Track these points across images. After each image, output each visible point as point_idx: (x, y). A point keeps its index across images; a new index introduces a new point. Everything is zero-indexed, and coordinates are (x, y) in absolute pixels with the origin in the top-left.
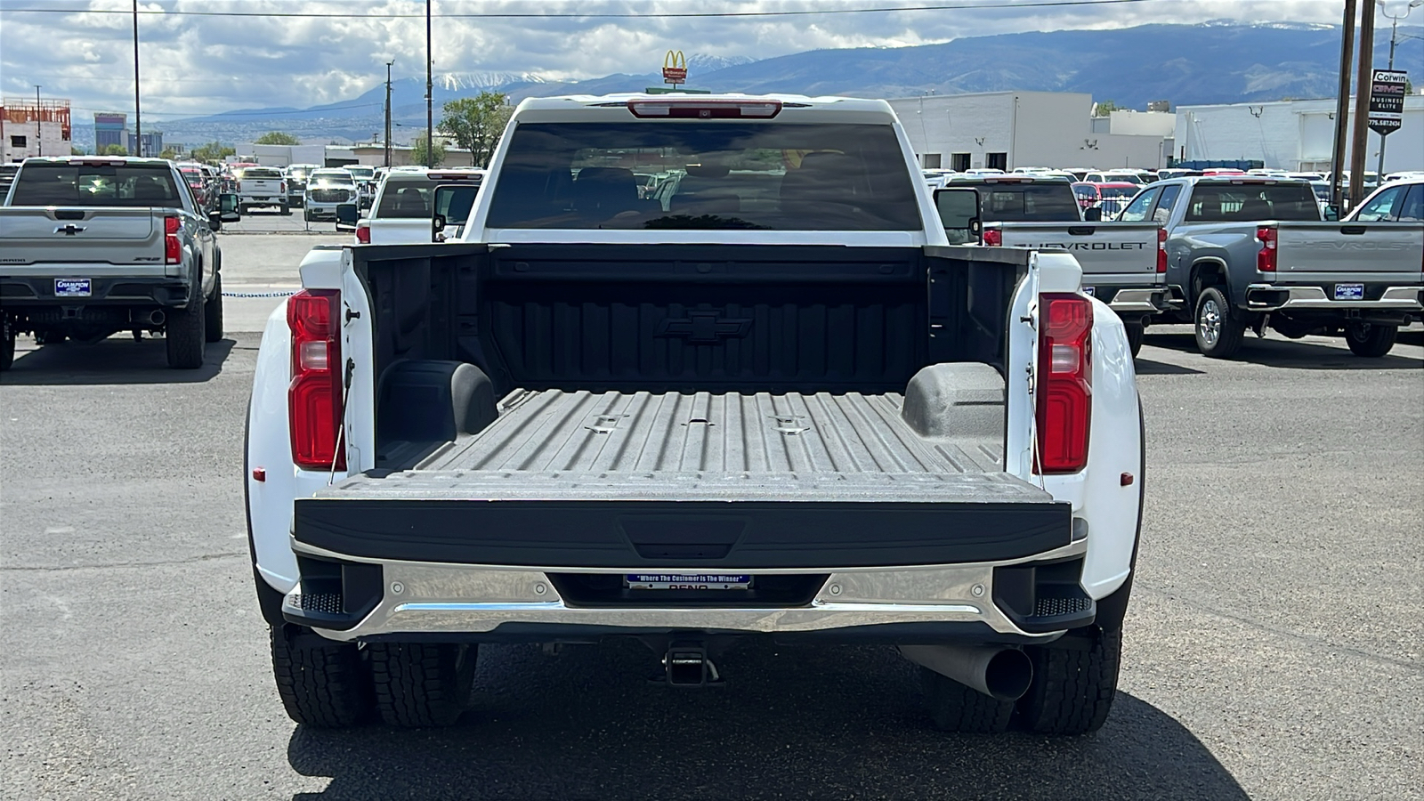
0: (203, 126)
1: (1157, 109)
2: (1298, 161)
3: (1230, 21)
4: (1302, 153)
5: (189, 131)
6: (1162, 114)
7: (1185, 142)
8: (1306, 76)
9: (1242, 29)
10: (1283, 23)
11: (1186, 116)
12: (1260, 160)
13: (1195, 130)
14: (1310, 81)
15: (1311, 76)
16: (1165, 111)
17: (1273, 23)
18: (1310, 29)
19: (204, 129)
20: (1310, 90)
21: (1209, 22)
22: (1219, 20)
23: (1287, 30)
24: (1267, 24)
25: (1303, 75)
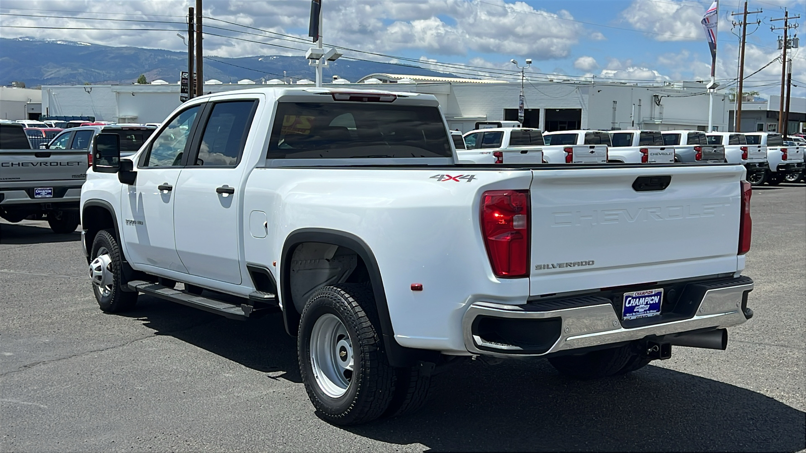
1: (18, 86)
2: (117, 117)
3: (33, 38)
4: (119, 113)
6: (24, 89)
7: (48, 105)
8: (78, 71)
9: (40, 43)
10: (63, 41)
11: (47, 91)
12: (93, 116)
13: (54, 99)
14: (80, 73)
15: (81, 70)
16: (23, 88)
17: (57, 41)
18: (78, 45)
20: (81, 78)
21: (21, 38)
22: (26, 37)
23: (66, 45)
24: (54, 41)
25: (76, 70)
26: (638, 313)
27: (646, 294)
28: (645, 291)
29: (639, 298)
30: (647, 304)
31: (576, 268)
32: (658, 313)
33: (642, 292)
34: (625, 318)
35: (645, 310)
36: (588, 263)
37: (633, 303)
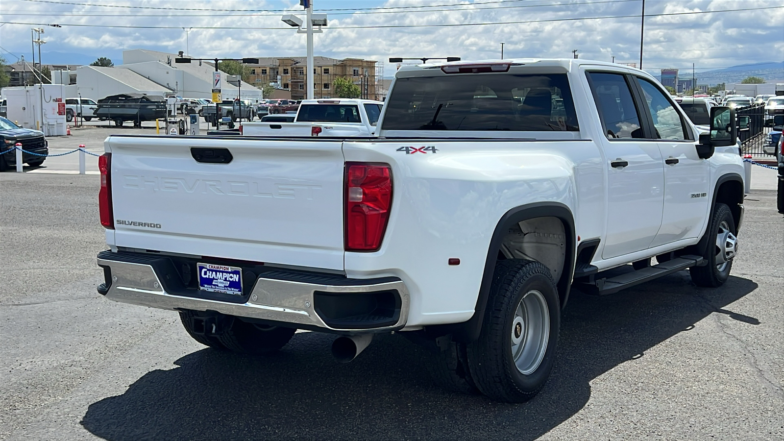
0: (721, 74)
5: (713, 77)
19: (721, 76)
26: (218, 287)
27: (221, 269)
28: (219, 266)
29: (216, 271)
30: (226, 280)
31: (146, 228)
32: (239, 293)
33: (216, 266)
34: (202, 288)
35: (225, 286)
36: (155, 226)
37: (209, 275)
